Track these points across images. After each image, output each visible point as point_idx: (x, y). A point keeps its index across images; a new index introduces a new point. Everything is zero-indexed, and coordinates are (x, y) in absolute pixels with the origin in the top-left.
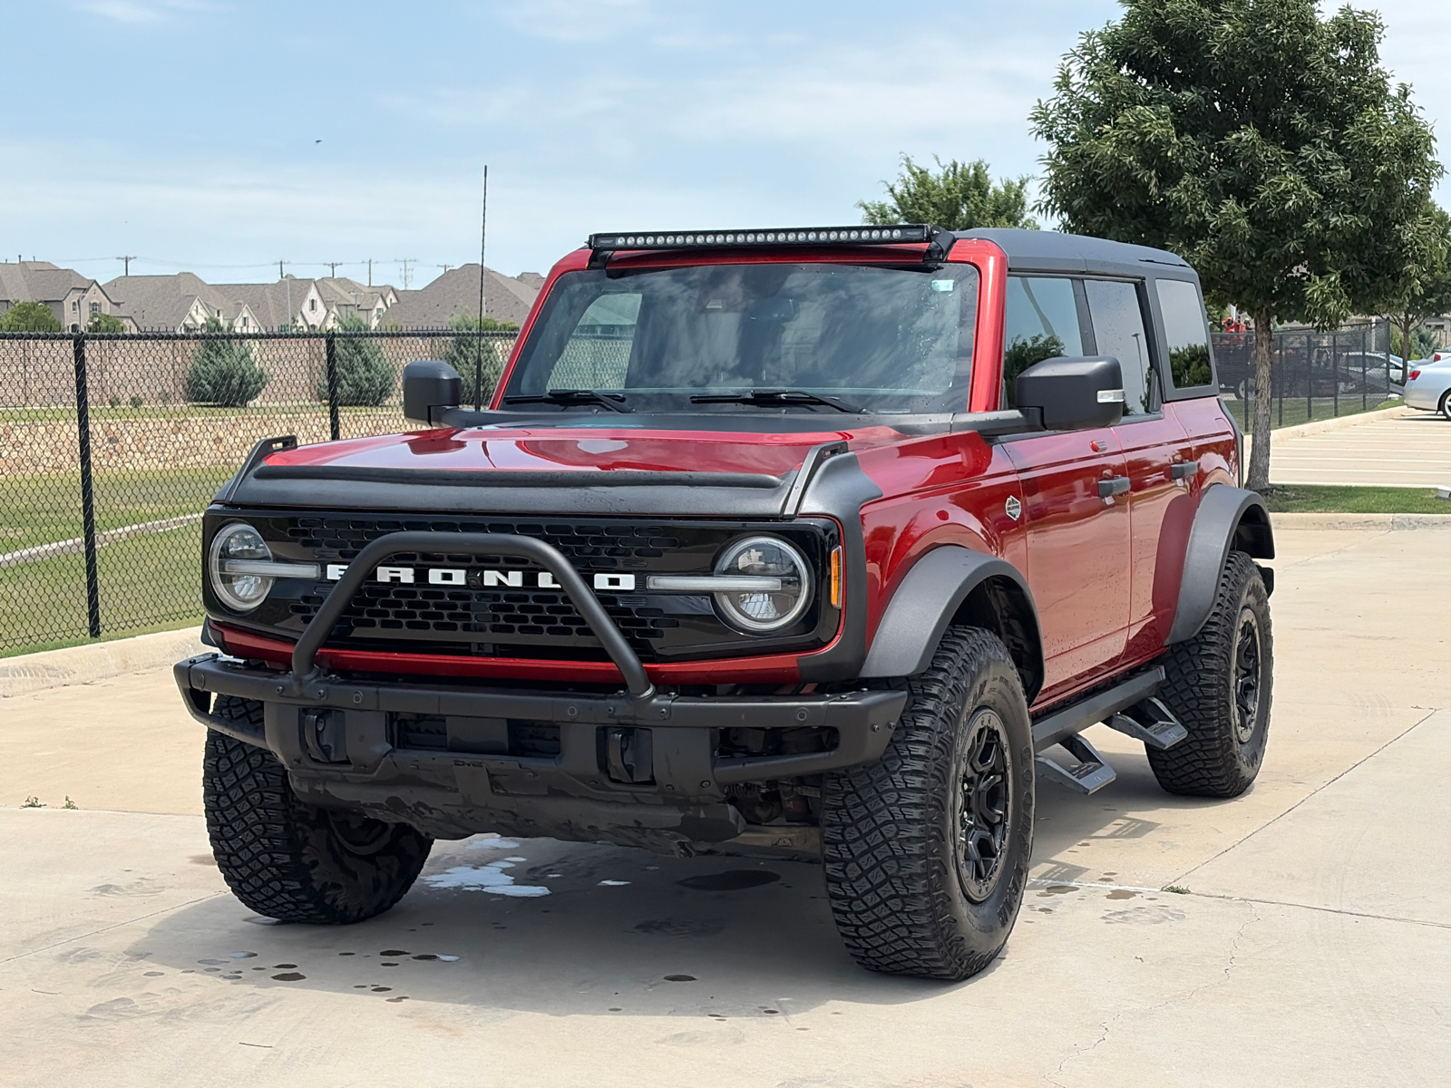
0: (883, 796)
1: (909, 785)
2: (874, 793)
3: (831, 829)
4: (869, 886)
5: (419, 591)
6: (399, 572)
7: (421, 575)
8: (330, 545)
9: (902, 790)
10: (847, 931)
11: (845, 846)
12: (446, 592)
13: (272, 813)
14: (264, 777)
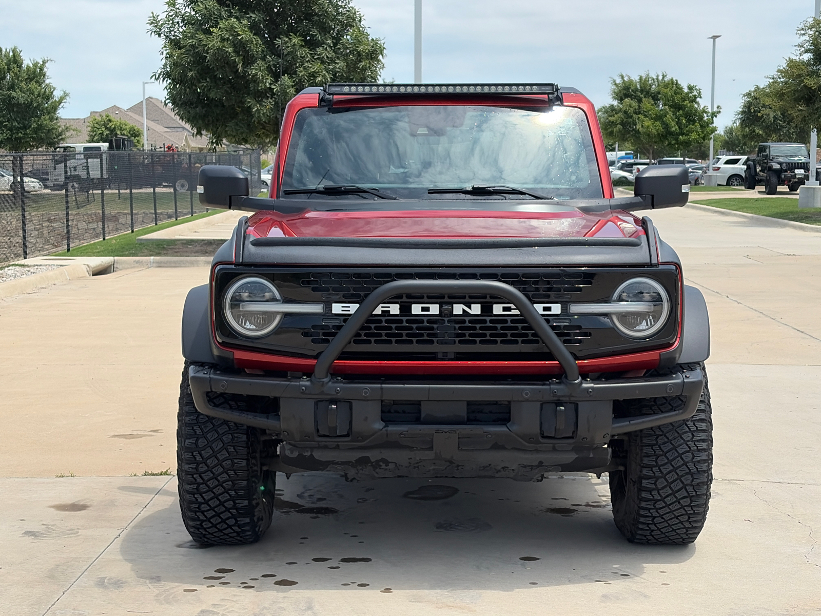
0: (682, 436)
1: (698, 428)
2: (676, 434)
3: (648, 459)
4: (671, 492)
5: (404, 319)
6: (389, 307)
7: (405, 309)
8: (334, 290)
9: (694, 431)
10: (646, 520)
11: (657, 468)
12: (425, 319)
13: (240, 473)
14: (234, 449)
